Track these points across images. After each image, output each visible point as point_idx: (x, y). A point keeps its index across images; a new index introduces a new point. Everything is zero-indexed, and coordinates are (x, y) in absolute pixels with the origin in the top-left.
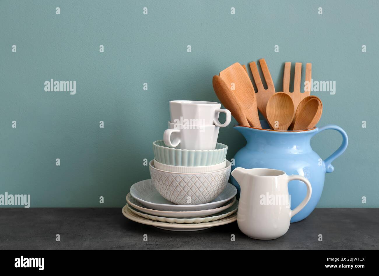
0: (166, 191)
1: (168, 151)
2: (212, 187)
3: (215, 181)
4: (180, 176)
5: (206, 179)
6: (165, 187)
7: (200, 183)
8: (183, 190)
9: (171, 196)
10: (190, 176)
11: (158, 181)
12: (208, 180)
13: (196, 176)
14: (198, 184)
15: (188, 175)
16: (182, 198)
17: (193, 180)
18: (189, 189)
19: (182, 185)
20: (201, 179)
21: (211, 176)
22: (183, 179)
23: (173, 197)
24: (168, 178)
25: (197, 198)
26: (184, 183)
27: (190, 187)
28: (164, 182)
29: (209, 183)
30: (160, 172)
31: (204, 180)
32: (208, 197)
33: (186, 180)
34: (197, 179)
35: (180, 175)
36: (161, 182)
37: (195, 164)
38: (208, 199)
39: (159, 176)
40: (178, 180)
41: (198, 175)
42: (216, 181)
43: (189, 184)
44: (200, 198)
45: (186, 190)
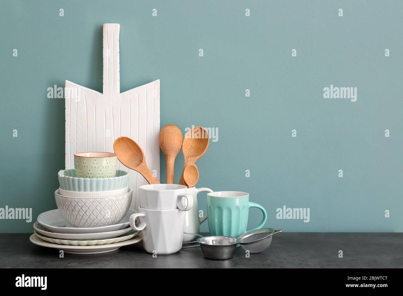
0: (70, 216)
1: (71, 181)
2: (113, 211)
3: (115, 205)
4: (82, 201)
5: (106, 203)
6: (68, 212)
7: (101, 207)
8: (85, 214)
9: (74, 221)
10: (91, 200)
11: (62, 207)
12: (108, 204)
13: (97, 201)
14: (98, 208)
15: (89, 199)
16: (84, 222)
17: (94, 204)
18: (91, 213)
19: (84, 209)
20: (102, 203)
21: (112, 200)
22: (84, 204)
23: (77, 221)
24: (70, 203)
25: (99, 221)
26: (86, 207)
27: (92, 211)
28: (67, 207)
29: (109, 207)
30: (64, 198)
31: (105, 204)
32: (109, 221)
33: (87, 205)
34: (98, 203)
35: (82, 199)
36: (65, 208)
37: (97, 189)
38: (110, 222)
39: (63, 202)
40: (80, 205)
41: (98, 200)
42: (117, 206)
43: (91, 208)
44: (102, 221)
45: (87, 213)
